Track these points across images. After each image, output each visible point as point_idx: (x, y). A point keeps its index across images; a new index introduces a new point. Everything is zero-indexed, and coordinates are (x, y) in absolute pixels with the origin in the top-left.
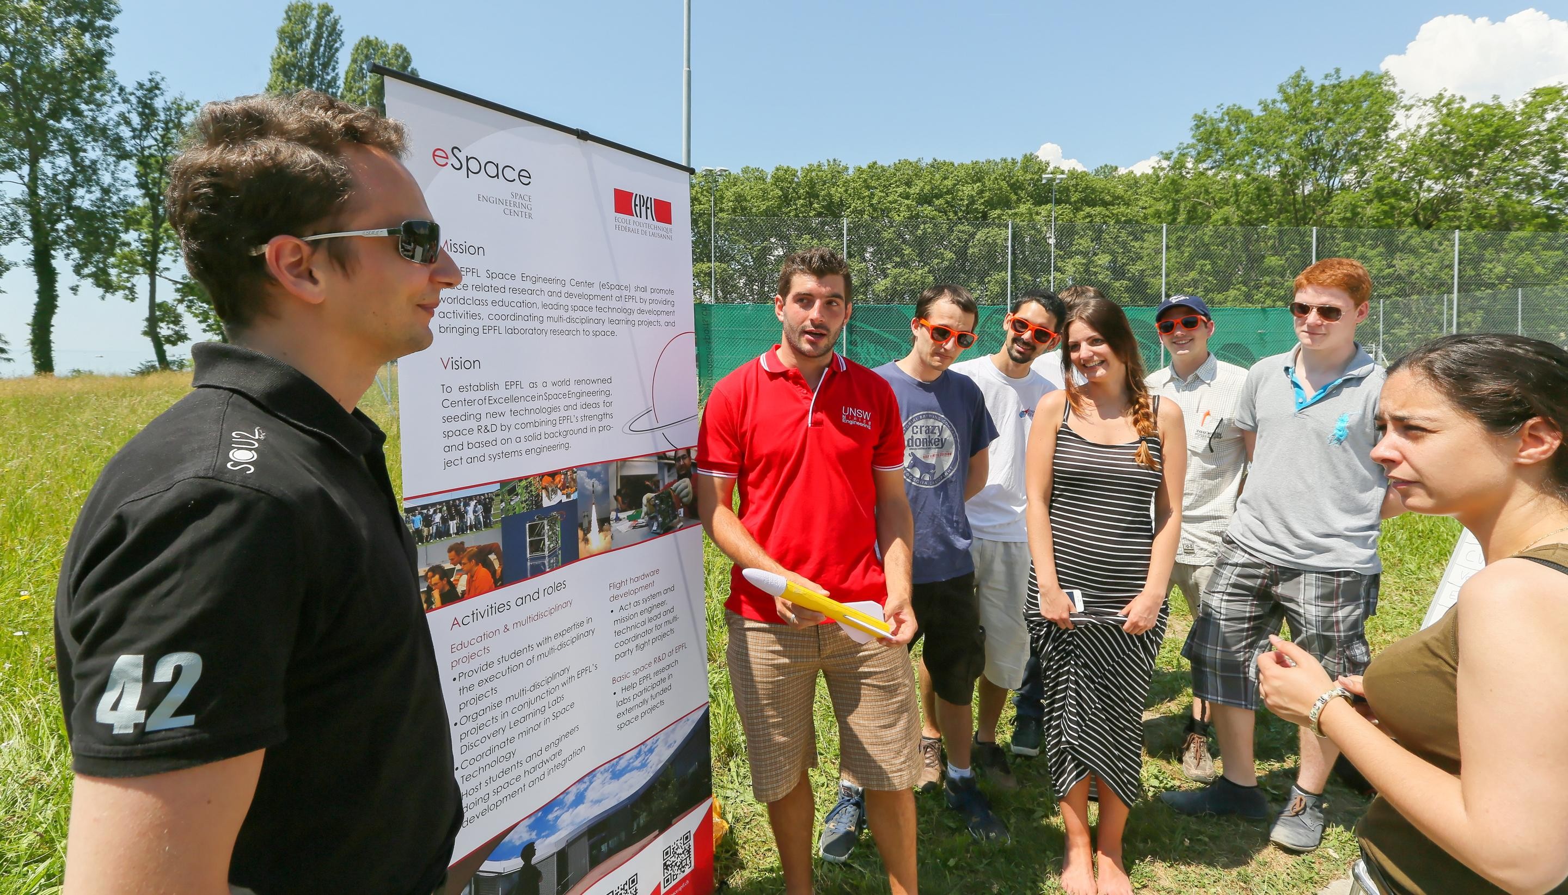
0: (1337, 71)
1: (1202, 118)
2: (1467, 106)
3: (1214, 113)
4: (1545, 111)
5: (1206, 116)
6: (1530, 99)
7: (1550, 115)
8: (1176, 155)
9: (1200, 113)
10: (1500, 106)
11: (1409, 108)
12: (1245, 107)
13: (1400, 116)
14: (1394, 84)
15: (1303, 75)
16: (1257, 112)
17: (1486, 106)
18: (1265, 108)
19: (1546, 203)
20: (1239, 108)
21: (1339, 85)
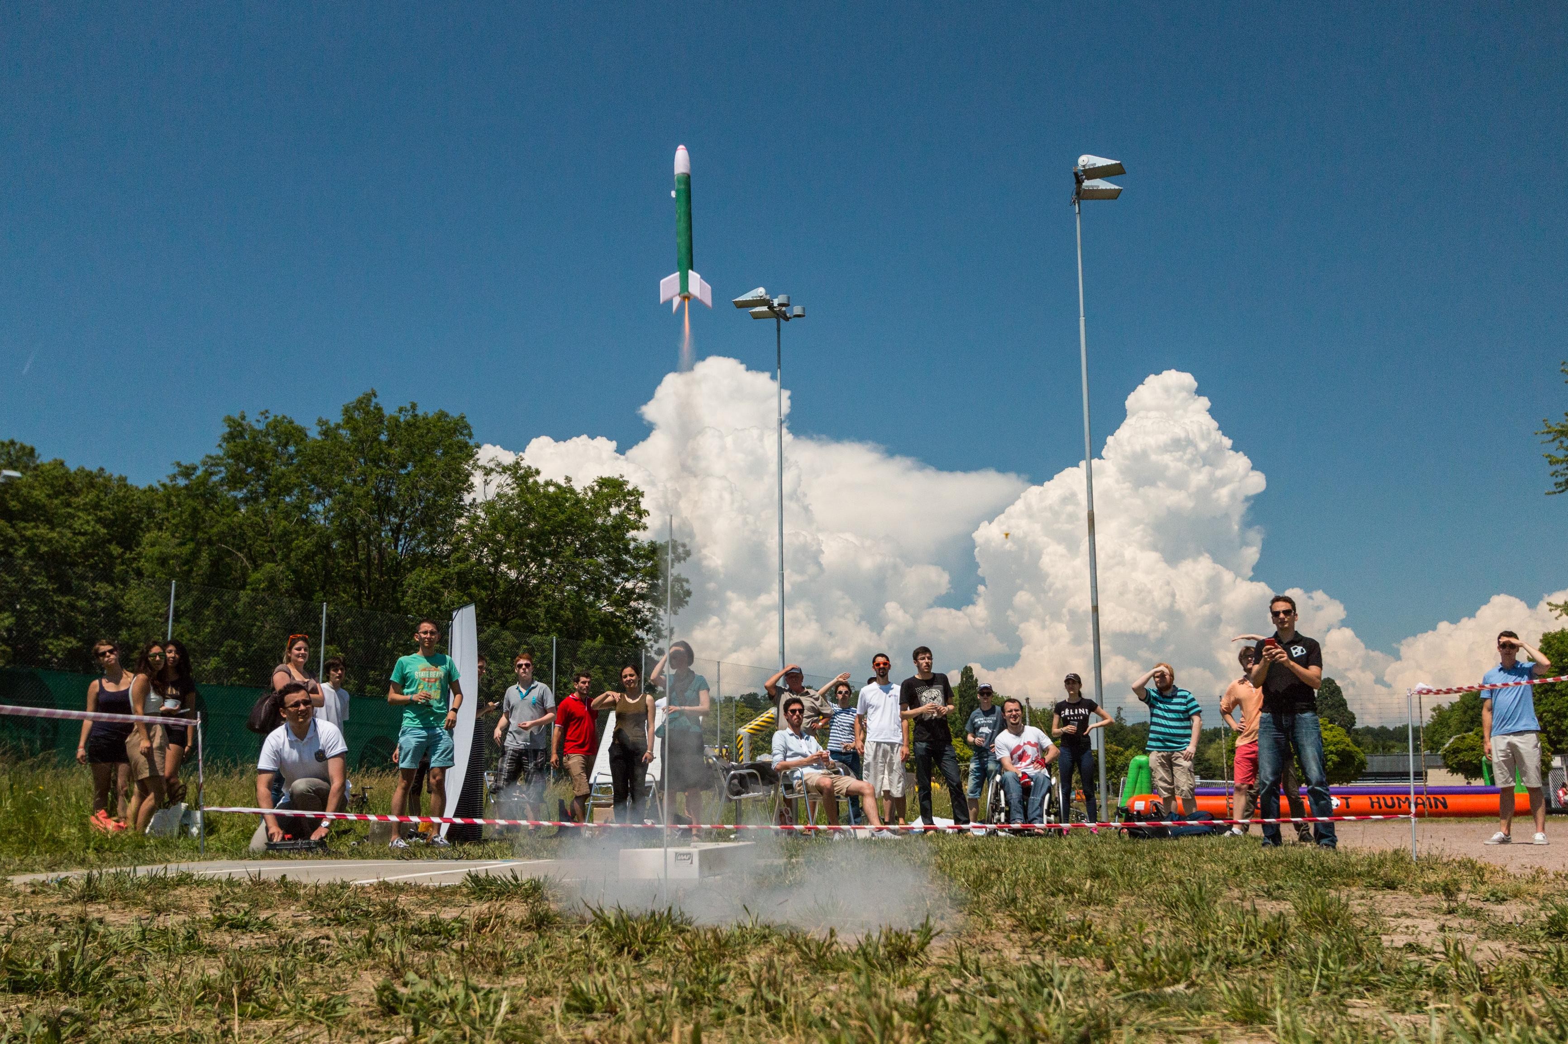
0: (414, 406)
1: (240, 425)
2: (541, 479)
3: (255, 422)
4: (610, 505)
5: (244, 423)
6: (597, 488)
7: (614, 511)
8: (199, 472)
9: (237, 416)
10: (572, 491)
11: (488, 472)
12: (299, 422)
13: (477, 479)
14: (470, 436)
15: (374, 400)
16: (314, 433)
17: (558, 486)
18: (325, 433)
19: (611, 609)
20: (291, 422)
21: (414, 424)
